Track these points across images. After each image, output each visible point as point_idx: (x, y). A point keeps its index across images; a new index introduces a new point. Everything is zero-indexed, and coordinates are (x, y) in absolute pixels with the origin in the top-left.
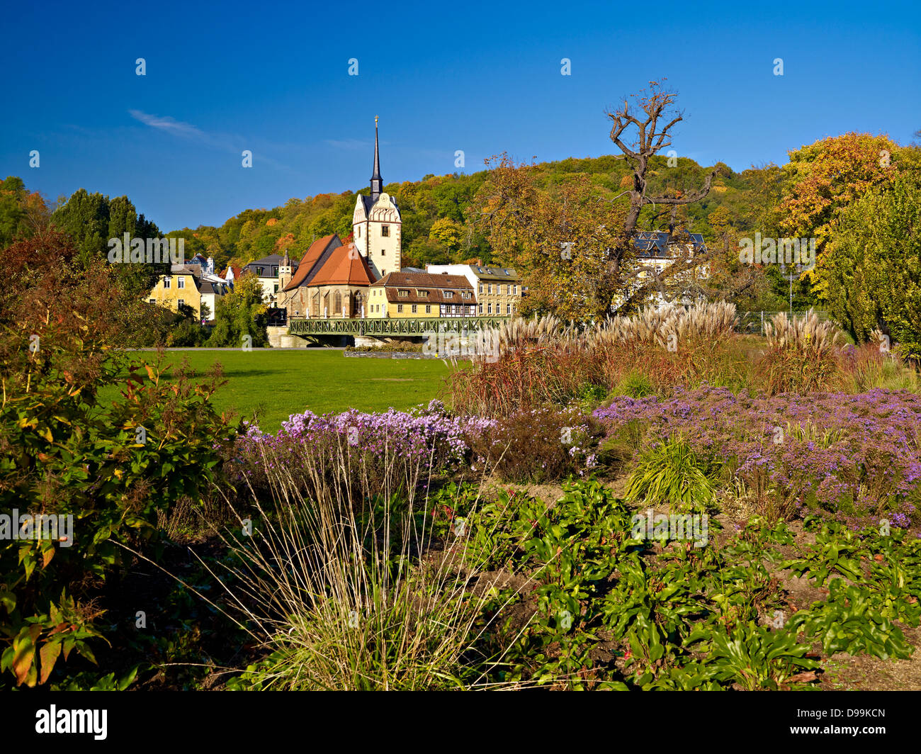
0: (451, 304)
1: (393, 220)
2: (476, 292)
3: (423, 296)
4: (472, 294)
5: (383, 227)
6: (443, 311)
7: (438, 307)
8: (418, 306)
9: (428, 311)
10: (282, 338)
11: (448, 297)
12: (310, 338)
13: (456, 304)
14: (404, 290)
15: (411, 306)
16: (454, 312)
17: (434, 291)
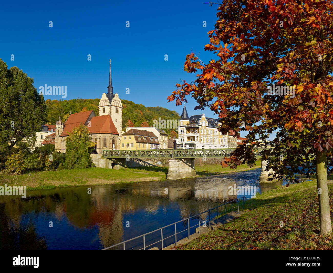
1: (119, 106)
3: (145, 140)
4: (157, 140)
5: (116, 109)
6: (151, 147)
10: (100, 160)
11: (152, 141)
12: (113, 159)
14: (140, 137)
16: (154, 147)
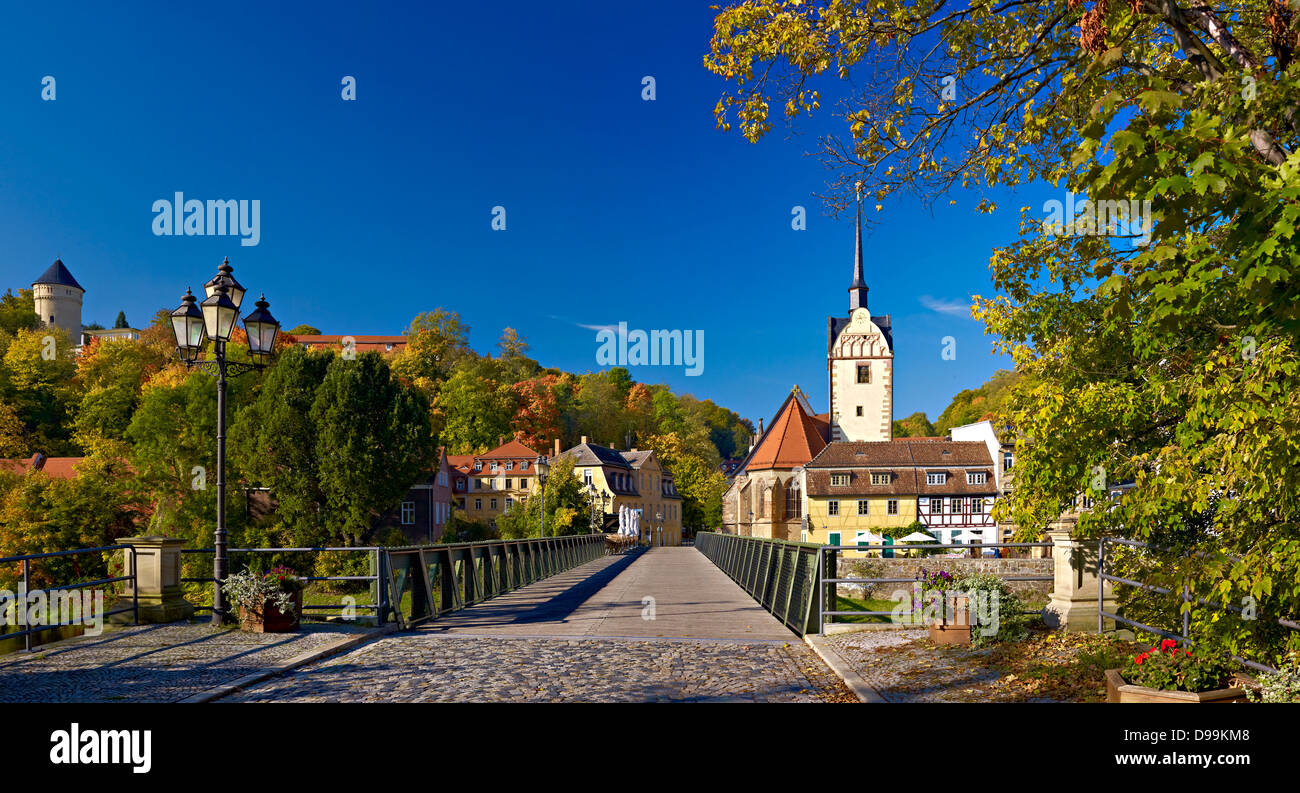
0: (943, 496)
1: (876, 353)
2: (997, 470)
3: (883, 484)
4: (990, 475)
5: (859, 368)
6: (925, 510)
7: (913, 502)
8: (871, 503)
9: (893, 509)
11: (937, 483)
13: (951, 496)
14: (842, 474)
15: (855, 503)
16: (947, 510)
17: (908, 474)
